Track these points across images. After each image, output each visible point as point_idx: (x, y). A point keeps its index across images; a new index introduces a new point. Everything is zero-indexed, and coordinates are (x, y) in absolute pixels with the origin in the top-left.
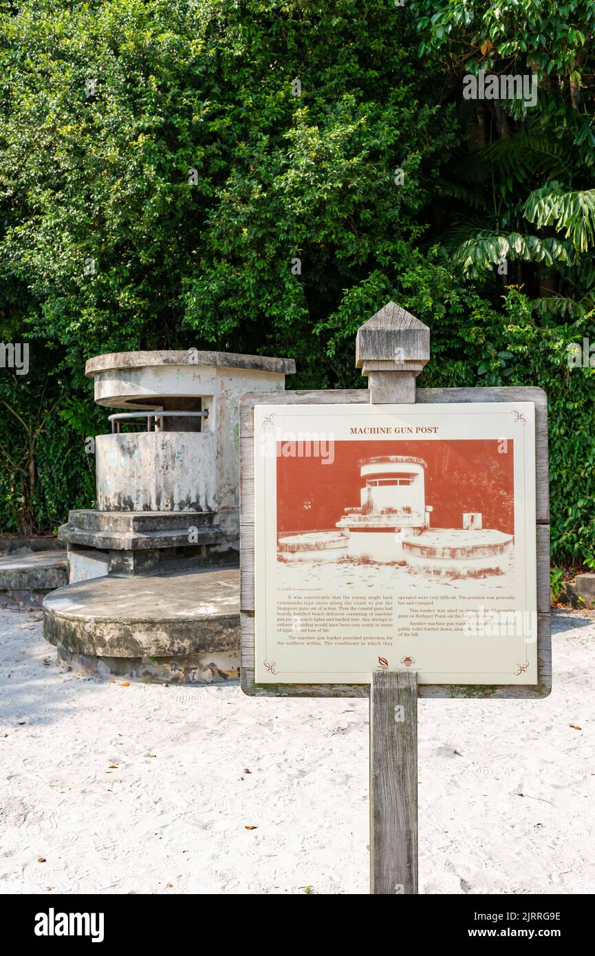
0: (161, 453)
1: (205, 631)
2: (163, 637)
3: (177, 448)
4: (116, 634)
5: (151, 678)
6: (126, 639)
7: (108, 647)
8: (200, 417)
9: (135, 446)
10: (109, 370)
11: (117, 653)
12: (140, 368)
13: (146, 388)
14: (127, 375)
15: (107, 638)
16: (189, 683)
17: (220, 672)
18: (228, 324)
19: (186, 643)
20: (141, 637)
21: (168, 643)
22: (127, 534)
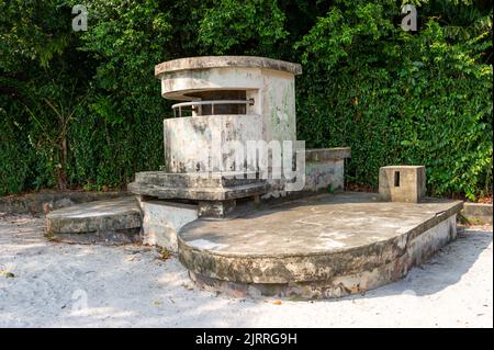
0: (226, 130)
1: (340, 260)
2: (310, 266)
3: (237, 126)
4: (271, 266)
5: (296, 297)
6: (280, 269)
7: (264, 276)
8: (245, 105)
9: (206, 126)
10: (182, 71)
11: (272, 280)
12: (208, 69)
13: (213, 83)
14: (198, 75)
15: (263, 269)
16: (325, 298)
17: (346, 289)
18: (231, 42)
19: (327, 270)
20: (292, 267)
21: (314, 271)
22: (219, 189)
